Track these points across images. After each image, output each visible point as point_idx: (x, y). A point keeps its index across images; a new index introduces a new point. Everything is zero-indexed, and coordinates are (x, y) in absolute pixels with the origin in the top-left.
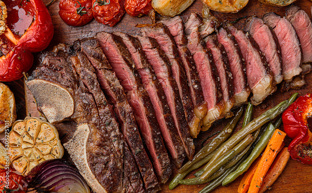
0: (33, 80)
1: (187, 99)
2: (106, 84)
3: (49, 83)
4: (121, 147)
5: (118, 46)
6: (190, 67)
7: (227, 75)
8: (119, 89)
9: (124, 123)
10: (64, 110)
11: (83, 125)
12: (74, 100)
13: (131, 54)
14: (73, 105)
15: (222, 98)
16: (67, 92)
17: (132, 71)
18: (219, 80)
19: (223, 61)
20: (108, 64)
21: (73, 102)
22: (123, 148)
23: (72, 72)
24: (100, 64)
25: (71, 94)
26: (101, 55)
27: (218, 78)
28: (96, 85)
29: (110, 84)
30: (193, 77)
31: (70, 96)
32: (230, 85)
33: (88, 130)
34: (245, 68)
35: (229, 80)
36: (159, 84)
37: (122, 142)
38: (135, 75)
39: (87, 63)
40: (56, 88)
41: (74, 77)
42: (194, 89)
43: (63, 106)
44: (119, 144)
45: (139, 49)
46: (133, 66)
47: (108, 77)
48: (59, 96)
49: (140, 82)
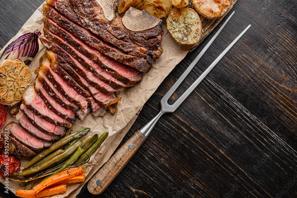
0: (157, 24)
1: (67, 68)
2: (115, 50)
3: (147, 28)
4: (82, 21)
5: (122, 76)
6: (77, 87)
7: (53, 92)
8: (106, 52)
9: (90, 36)
10: (128, 19)
11: (112, 19)
12: (127, 29)
13: (113, 77)
14: (125, 26)
15: (47, 76)
16: (134, 31)
17: (106, 66)
18: (55, 85)
19: (61, 100)
20: (122, 62)
21: (126, 27)
22: (81, 22)
23: (139, 43)
24: (125, 58)
25: (131, 31)
26: (129, 63)
27: (56, 87)
28: (120, 46)
29: (114, 51)
30: (72, 82)
31: (130, 29)
32: (47, 88)
33: (107, 18)
34: (46, 103)
35: (50, 91)
36: (87, 67)
37: (84, 24)
38: (103, 65)
39: (135, 53)
40: (141, 28)
41: (136, 41)
42: (66, 75)
43: (130, 21)
44: (85, 22)
45: (110, 83)
46: (107, 70)
47: (117, 54)
48: (137, 25)
49: (98, 63)
